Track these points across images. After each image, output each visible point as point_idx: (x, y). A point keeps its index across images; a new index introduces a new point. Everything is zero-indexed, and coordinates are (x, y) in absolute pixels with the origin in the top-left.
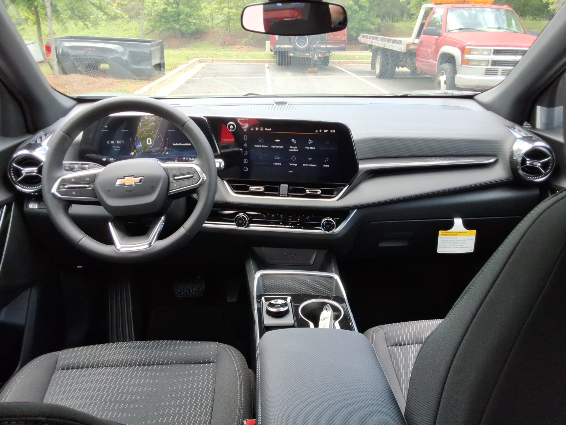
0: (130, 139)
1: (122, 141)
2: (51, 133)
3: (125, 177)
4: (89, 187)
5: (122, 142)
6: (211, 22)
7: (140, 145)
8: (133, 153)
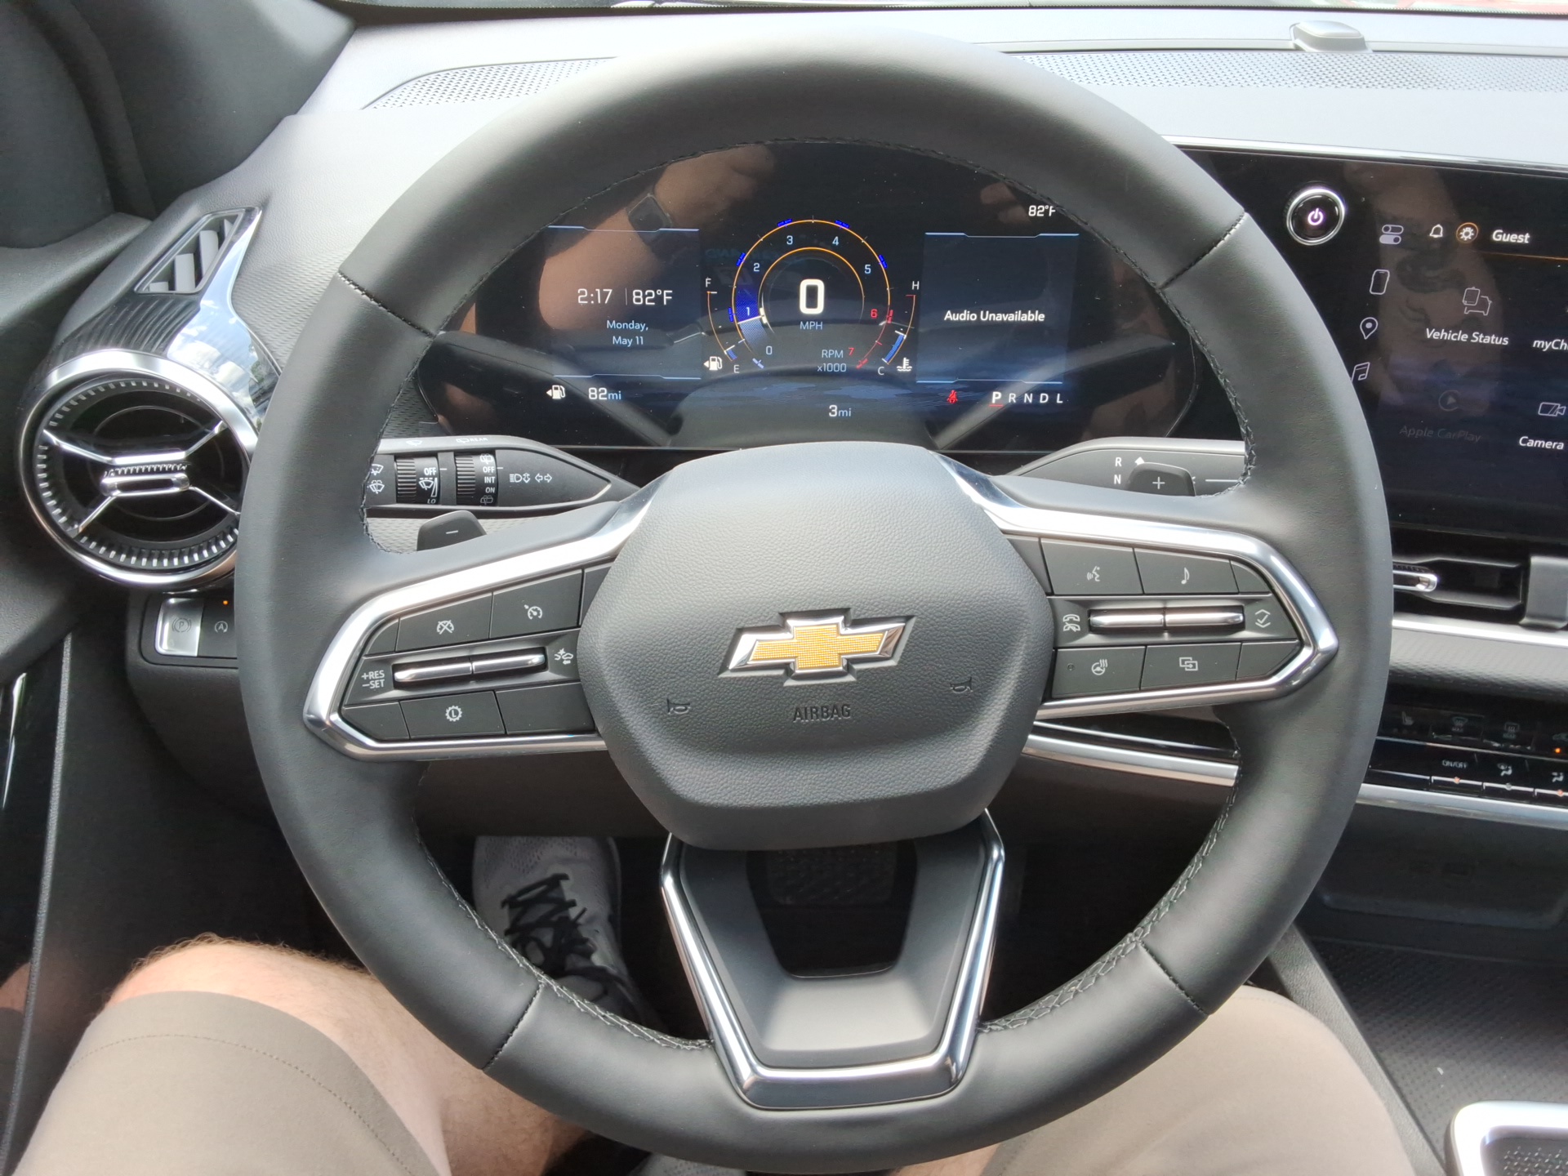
0: (707, 282)
1: (659, 292)
2: (249, 212)
3: (785, 615)
4: (542, 667)
5: (659, 299)
7: (761, 320)
8: (718, 360)
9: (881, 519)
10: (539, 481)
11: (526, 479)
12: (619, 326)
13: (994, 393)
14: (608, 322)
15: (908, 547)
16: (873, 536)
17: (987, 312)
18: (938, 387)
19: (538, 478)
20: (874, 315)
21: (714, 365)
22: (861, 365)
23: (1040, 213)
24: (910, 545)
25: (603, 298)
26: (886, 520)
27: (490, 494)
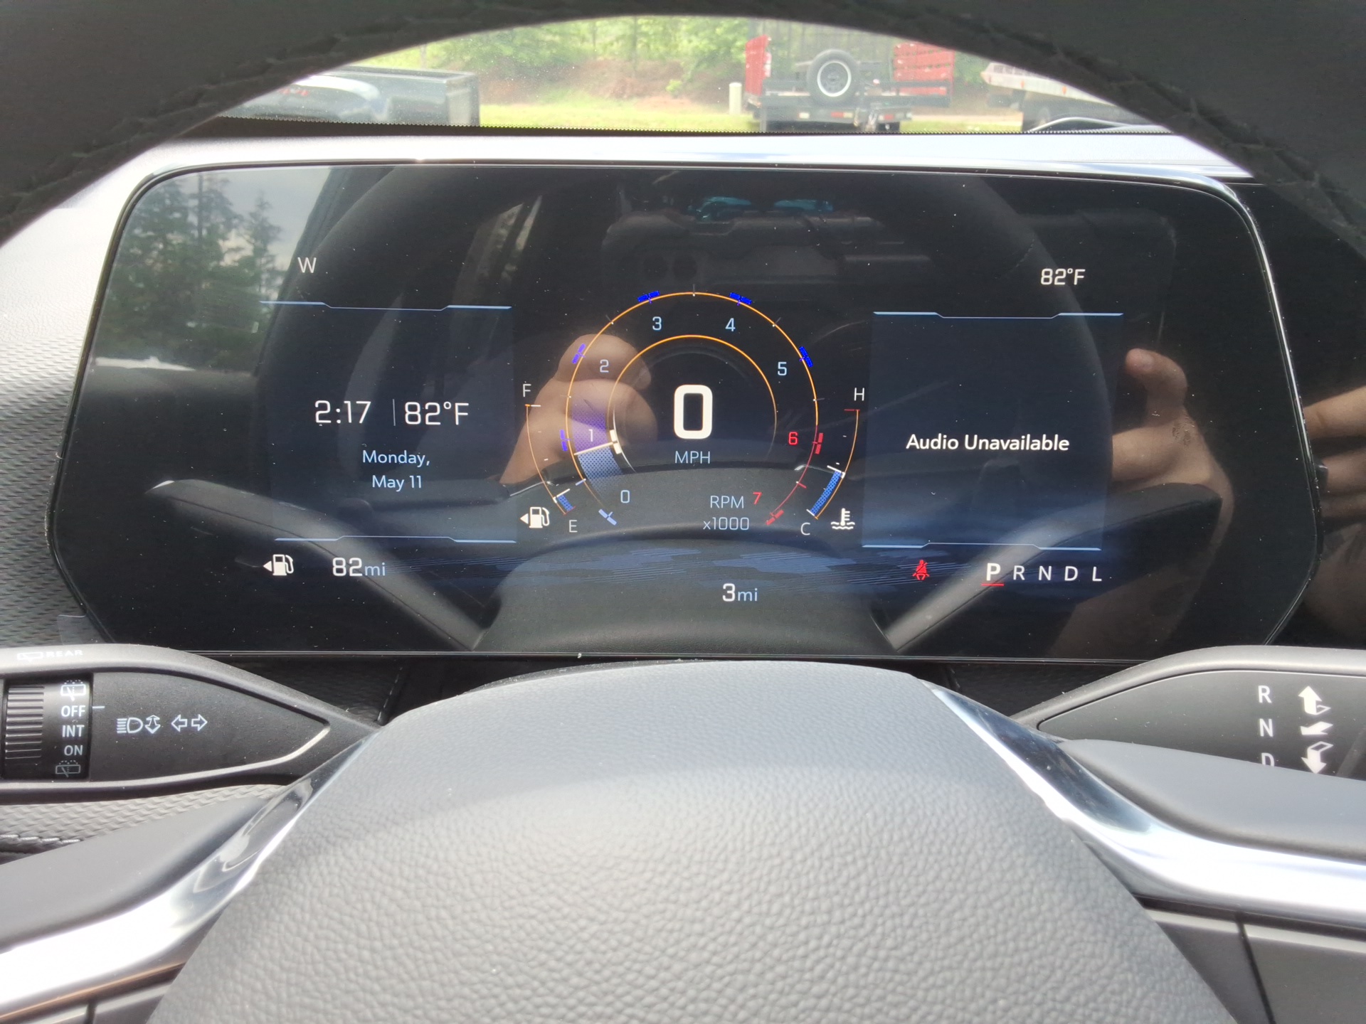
0: (525, 389)
1: (447, 405)
5: (447, 416)
6: (591, 40)
7: (612, 450)
8: (544, 513)
9: (846, 885)
10: (178, 729)
11: (153, 725)
12: (383, 459)
13: (990, 565)
14: (365, 452)
15: (921, 973)
16: (826, 939)
17: (976, 437)
18: (896, 555)
19: (178, 723)
20: (793, 441)
21: (536, 520)
22: (773, 520)
23: (1060, 280)
24: (928, 965)
25: (357, 414)
26: (857, 889)
27: (73, 757)
